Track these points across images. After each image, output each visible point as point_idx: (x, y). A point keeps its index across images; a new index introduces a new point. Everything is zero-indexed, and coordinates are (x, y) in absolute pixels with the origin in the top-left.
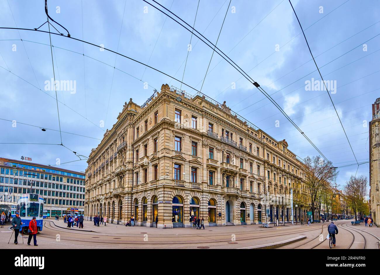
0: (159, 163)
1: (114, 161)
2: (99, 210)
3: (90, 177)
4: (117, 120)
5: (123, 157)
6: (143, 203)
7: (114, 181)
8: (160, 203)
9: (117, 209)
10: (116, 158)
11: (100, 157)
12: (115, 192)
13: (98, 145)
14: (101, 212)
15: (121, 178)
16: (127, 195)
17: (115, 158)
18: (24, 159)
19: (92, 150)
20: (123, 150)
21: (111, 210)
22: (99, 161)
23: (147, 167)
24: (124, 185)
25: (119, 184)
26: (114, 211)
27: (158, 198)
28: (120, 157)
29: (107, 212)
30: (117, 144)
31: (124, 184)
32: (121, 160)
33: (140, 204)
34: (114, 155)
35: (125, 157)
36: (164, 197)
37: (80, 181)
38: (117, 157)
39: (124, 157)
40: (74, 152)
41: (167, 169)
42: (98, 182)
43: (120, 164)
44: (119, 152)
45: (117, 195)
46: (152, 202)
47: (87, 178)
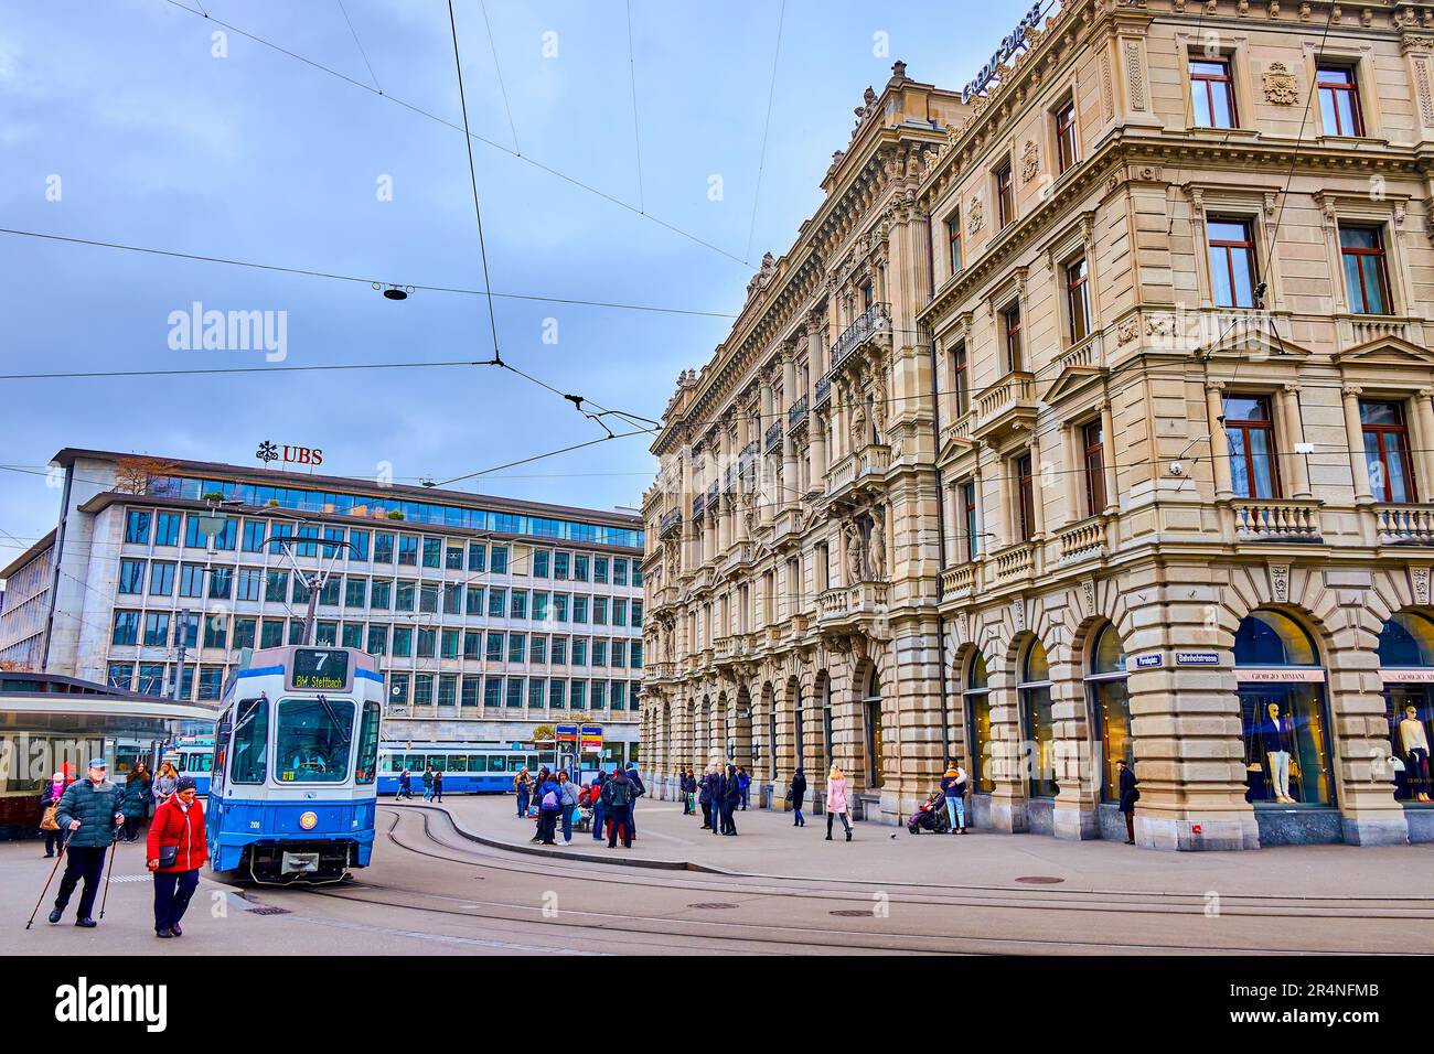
0: (1108, 407)
1: (812, 428)
2: (732, 732)
3: (671, 535)
4: (823, 196)
5: (870, 398)
6: (1019, 675)
7: (823, 546)
8: (1142, 668)
9: (850, 723)
10: (824, 409)
11: (728, 414)
12: (828, 616)
13: (718, 350)
14: (744, 742)
15: (864, 523)
16: (909, 632)
17: (818, 412)
18: (274, 456)
19: (682, 379)
20: (867, 357)
21: (809, 727)
22: (722, 436)
23: (1029, 441)
24: (888, 568)
25: (852, 561)
26: (830, 732)
27: (1122, 632)
28: (850, 398)
29: (781, 740)
30: (827, 327)
31: (882, 559)
32: (855, 417)
33: (996, 681)
34: (813, 392)
35: (885, 395)
36: (1168, 625)
37: (611, 563)
38: (834, 402)
39: (878, 397)
40: (568, 397)
41: (1172, 432)
42: (722, 558)
43: (851, 443)
44: (846, 374)
45: (843, 632)
46: (1085, 668)
47: (651, 543)
